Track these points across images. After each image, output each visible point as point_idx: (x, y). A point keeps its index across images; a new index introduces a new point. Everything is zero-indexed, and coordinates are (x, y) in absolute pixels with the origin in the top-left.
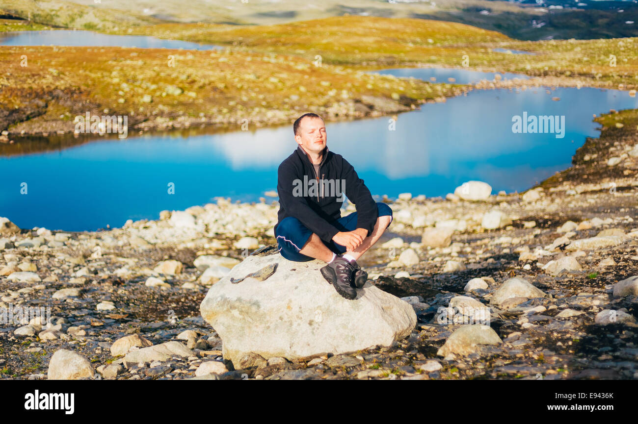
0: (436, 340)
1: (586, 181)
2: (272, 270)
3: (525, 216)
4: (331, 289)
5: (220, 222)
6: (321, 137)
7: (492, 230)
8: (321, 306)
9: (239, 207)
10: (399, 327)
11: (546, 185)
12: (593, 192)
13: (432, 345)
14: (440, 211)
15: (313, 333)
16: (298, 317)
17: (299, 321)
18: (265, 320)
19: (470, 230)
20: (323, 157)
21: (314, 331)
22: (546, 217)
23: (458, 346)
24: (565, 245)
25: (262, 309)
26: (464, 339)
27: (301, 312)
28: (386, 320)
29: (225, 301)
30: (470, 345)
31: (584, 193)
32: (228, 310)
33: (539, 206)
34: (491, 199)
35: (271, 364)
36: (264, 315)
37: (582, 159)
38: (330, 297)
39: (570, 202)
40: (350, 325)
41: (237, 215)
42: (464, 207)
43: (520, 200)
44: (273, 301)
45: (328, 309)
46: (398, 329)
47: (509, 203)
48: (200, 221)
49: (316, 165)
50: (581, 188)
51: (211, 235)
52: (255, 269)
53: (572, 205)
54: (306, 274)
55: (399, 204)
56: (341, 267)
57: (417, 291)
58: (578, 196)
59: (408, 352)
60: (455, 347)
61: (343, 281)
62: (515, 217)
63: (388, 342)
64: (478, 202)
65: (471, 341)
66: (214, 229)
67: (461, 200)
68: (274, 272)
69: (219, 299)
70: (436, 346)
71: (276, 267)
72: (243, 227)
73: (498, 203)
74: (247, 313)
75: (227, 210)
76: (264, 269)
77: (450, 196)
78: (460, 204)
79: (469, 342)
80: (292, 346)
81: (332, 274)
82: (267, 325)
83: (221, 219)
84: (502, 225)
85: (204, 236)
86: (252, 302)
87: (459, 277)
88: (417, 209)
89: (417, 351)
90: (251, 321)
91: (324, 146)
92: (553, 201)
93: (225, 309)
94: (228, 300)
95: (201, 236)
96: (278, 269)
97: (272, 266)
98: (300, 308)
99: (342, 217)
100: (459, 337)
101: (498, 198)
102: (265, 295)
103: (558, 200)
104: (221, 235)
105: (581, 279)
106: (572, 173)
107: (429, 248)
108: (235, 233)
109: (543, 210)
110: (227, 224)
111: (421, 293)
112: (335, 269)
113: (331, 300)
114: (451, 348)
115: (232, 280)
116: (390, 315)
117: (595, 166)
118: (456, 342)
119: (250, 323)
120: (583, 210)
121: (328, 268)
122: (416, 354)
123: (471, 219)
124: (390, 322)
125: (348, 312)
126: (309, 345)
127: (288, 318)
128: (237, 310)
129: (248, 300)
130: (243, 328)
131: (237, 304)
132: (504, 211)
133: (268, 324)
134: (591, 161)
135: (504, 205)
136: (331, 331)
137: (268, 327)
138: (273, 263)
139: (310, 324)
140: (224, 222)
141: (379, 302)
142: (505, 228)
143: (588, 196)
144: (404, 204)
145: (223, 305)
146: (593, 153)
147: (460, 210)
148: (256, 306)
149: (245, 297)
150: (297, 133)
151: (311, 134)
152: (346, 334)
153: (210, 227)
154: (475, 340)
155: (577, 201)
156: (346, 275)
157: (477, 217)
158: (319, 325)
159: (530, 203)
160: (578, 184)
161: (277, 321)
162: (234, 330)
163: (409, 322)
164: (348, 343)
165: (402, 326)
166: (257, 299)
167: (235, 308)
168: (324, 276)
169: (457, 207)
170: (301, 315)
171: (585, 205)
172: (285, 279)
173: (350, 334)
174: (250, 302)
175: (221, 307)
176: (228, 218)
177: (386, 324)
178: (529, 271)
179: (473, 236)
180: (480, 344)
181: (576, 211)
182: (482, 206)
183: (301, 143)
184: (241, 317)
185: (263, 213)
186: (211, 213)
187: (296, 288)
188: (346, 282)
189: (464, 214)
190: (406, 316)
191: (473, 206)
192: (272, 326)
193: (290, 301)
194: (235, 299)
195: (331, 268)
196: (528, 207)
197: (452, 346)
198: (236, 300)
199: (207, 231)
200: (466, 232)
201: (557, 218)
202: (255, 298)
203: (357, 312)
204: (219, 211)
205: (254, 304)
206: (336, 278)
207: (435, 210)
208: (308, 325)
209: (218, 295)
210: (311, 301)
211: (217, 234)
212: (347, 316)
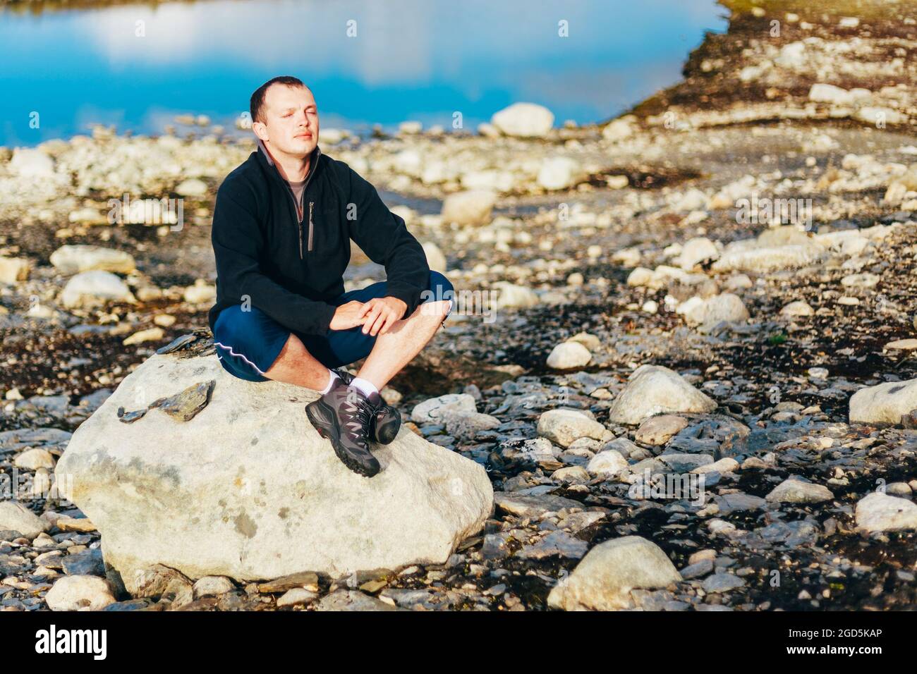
0: (539, 556)
1: (707, 107)
2: (204, 399)
3: (609, 165)
4: (325, 447)
5: (97, 169)
6: (307, 126)
7: (556, 191)
8: (304, 481)
9: (131, 143)
10: (462, 520)
11: (643, 111)
12: (719, 127)
13: (532, 573)
14: (468, 155)
15: (288, 532)
16: (257, 501)
17: (260, 510)
18: (190, 507)
19: (519, 189)
20: (310, 168)
21: (291, 530)
22: (645, 169)
23: (593, 592)
24: (711, 262)
25: (182, 486)
26: (606, 576)
27: (264, 492)
28: (436, 508)
29: (106, 464)
30: (619, 589)
31: (705, 127)
32: (112, 483)
33: (630, 148)
34: (552, 135)
35: (201, 593)
36: (187, 498)
37: (698, 67)
38: (324, 462)
39: (681, 143)
40: (363, 520)
41: (127, 157)
42: (507, 148)
43: (600, 137)
44: (205, 468)
45: (319, 487)
46: (460, 525)
47: (582, 141)
48: (62, 167)
49: (296, 185)
50: (699, 118)
51: (82, 191)
52: (169, 390)
53: (685, 149)
54: (275, 412)
55: (399, 140)
56: (349, 407)
57: (467, 376)
58: (694, 134)
59: (486, 589)
60: (587, 592)
61: (352, 439)
62: (593, 168)
63: (440, 551)
64: (532, 139)
65: (620, 581)
66: (86, 182)
67: (504, 135)
68: (207, 402)
69: (94, 459)
70: (543, 575)
71: (211, 389)
72: (137, 177)
73: (563, 142)
74: (153, 491)
75: (109, 147)
76: (185, 393)
77: (485, 128)
78: (500, 141)
79: (616, 582)
80: (245, 557)
81: (329, 418)
82: (194, 517)
83: (98, 163)
84: (572, 182)
85: (69, 194)
86: (163, 471)
87: (530, 323)
88: (429, 150)
89: (503, 587)
90: (160, 506)
91: (314, 147)
92: (653, 139)
93: (106, 480)
94: (113, 462)
95: (64, 194)
96: (215, 393)
97: (203, 389)
98: (263, 484)
99: (347, 291)
100: (595, 572)
101: (565, 134)
102: (190, 455)
103: (661, 140)
104: (100, 191)
105: (756, 344)
106: (684, 91)
107: (454, 226)
108: (122, 188)
109: (638, 157)
110: (109, 172)
111: (474, 378)
112: (337, 410)
113: (325, 469)
114: (578, 595)
115: (121, 413)
116: (445, 494)
117: (721, 80)
118: (590, 582)
119: (159, 510)
120: (704, 158)
121: (321, 403)
122: (502, 596)
123: (520, 170)
124: (444, 513)
125: (360, 493)
126: (279, 556)
127: (238, 502)
128: (130, 484)
129: (155, 465)
130: (143, 518)
131: (132, 472)
132: (574, 156)
133: (197, 515)
134: (714, 72)
135: (574, 145)
136: (323, 529)
137: (197, 520)
138: (205, 379)
139: (283, 514)
140: (104, 169)
141: (421, 469)
142: (576, 187)
143: (711, 133)
144: (409, 141)
145: (102, 472)
146: (717, 57)
147: (501, 153)
148: (172, 480)
149: (149, 459)
150: (258, 118)
151: (287, 119)
152: (356, 535)
153: (81, 176)
154: (628, 579)
155: (693, 141)
156: (359, 426)
157: (529, 165)
158: (300, 518)
159: (615, 143)
160: (694, 111)
161: (214, 508)
162: (123, 518)
163: (479, 505)
164: (358, 554)
165: (467, 518)
166: (174, 463)
167: (127, 480)
168: (314, 423)
169: (497, 147)
170: (264, 498)
171: (706, 149)
172: (231, 422)
173: (364, 537)
174: (158, 470)
175: (98, 476)
176: (112, 162)
177: (435, 516)
178: (653, 315)
179: (525, 201)
180: (639, 588)
181: (692, 159)
182: (538, 147)
183: (265, 138)
184: (140, 497)
185: (172, 154)
186: (82, 151)
187: (254, 442)
188: (360, 440)
189: (508, 160)
190: (473, 492)
191: (523, 146)
192: (204, 518)
193: (242, 470)
194: (127, 461)
195: (329, 407)
196: (613, 151)
197: (582, 590)
198: (130, 465)
199: (75, 183)
200: (514, 193)
201: (661, 172)
202: (169, 462)
203: (379, 494)
204: (96, 149)
205: (167, 474)
206: (338, 429)
207: (460, 151)
208: (279, 518)
209: (93, 449)
210: (285, 470)
211: (91, 189)
212: (358, 500)
